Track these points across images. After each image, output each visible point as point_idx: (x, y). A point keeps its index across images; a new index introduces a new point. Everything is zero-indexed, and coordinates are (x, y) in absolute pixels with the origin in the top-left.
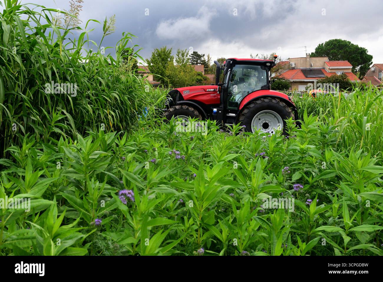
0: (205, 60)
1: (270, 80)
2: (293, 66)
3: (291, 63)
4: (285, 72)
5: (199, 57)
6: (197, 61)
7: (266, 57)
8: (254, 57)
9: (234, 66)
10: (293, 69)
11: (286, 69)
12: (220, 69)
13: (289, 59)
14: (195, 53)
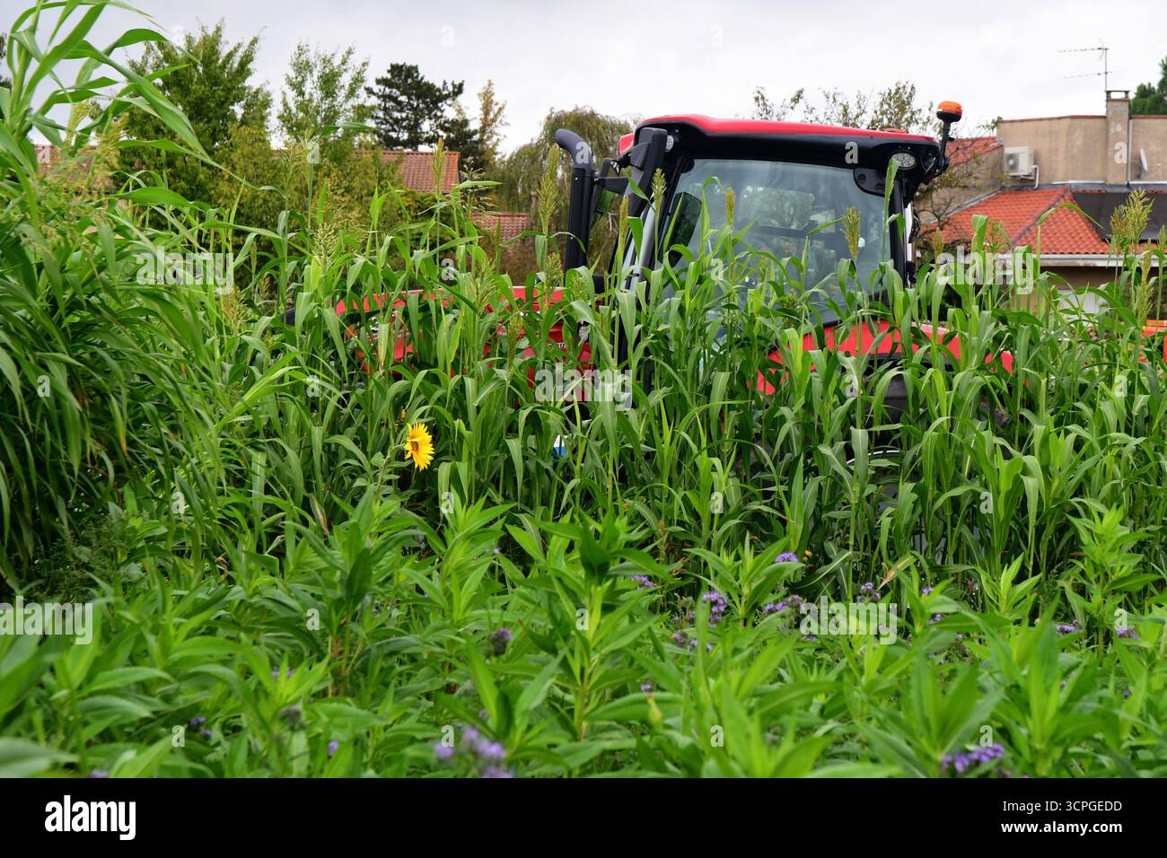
0: (465, 123)
1: (910, 259)
2: (1025, 168)
3: (1008, 151)
4: (969, 203)
5: (430, 97)
6: (417, 125)
7: (853, 111)
8: (776, 110)
9: (688, 167)
10: (1024, 184)
11: (979, 189)
12: (593, 183)
13: (998, 123)
14: (403, 77)
